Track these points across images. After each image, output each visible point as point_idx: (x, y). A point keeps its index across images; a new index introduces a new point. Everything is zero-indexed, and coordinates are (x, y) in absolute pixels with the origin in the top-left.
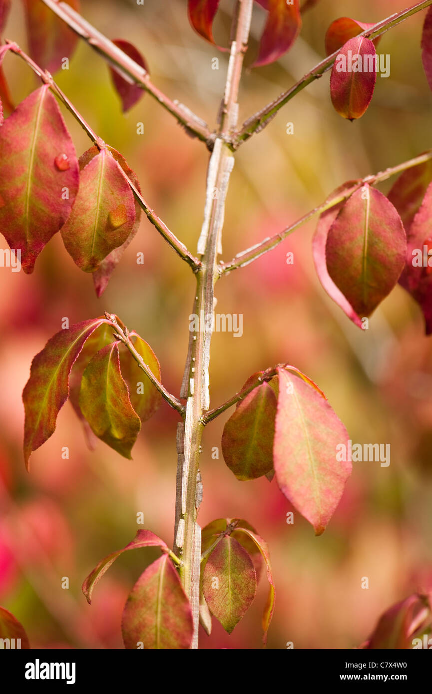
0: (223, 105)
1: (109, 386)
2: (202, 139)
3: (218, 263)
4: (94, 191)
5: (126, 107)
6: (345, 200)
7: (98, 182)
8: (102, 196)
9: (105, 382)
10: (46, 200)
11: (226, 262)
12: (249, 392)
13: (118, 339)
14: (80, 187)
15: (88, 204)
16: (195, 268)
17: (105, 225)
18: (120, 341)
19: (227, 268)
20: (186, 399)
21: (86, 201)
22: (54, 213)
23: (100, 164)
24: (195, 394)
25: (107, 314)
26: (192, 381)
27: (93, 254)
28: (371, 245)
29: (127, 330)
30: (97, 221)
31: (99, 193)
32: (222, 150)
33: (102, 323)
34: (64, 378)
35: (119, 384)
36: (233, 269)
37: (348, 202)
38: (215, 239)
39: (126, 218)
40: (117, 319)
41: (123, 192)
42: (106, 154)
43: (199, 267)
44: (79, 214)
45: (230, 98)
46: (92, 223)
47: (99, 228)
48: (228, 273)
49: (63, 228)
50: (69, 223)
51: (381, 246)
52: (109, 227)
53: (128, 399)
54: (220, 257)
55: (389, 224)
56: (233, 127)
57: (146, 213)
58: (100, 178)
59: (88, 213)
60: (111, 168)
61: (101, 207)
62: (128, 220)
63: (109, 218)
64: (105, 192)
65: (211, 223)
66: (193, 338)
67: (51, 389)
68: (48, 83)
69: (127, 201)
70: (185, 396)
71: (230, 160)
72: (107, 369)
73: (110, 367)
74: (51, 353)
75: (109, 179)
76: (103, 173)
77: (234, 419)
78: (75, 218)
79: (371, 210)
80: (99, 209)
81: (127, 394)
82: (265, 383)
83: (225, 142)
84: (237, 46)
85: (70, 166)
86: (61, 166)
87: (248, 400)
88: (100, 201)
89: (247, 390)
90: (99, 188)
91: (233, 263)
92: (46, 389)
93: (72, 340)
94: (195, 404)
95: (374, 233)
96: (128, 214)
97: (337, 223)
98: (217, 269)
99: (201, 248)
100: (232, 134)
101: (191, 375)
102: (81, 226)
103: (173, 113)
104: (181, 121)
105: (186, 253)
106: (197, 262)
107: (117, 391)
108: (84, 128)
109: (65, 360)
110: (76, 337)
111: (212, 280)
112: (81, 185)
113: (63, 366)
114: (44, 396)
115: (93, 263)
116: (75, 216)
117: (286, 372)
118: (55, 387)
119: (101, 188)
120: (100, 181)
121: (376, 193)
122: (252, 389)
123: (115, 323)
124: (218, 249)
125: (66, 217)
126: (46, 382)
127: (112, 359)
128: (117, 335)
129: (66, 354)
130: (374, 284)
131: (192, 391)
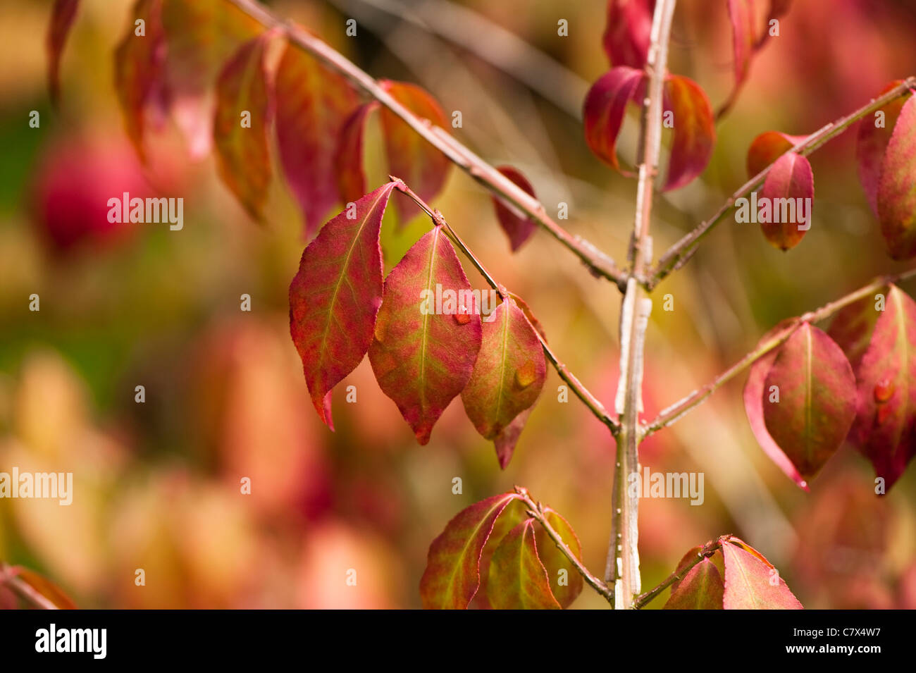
0: (634, 239)
1: (523, 573)
2: (611, 279)
3: (640, 423)
4: (499, 346)
5: (515, 246)
6: (783, 343)
7: (502, 335)
8: (507, 352)
9: (518, 567)
10: (444, 359)
11: (649, 421)
12: (688, 570)
13: (531, 516)
14: (483, 342)
15: (492, 361)
16: (614, 430)
17: (511, 384)
18: (532, 520)
19: (651, 429)
20: (613, 582)
21: (490, 357)
22: (453, 374)
23: (504, 314)
24: (623, 576)
25: (518, 488)
26: (619, 561)
27: (497, 420)
28: (816, 394)
29: (541, 506)
30: (502, 381)
31: (504, 347)
32: (637, 292)
33: (512, 499)
34: (472, 564)
35: (537, 569)
36: (657, 429)
37: (787, 344)
38: (635, 395)
39: (535, 376)
40: (528, 493)
41: (532, 346)
42: (509, 303)
43: (619, 428)
44: (482, 374)
45: (642, 231)
46: (496, 383)
47: (505, 390)
48: (652, 433)
49: (464, 391)
50: (470, 384)
51: (826, 394)
52: (517, 387)
53: (547, 585)
54: (641, 416)
55: (836, 368)
56: (647, 265)
57: (557, 368)
58: (505, 330)
59: (492, 372)
60: (517, 318)
61: (506, 364)
62: (537, 377)
63: (516, 377)
64: (510, 346)
65: (629, 376)
66: (617, 512)
67: (457, 578)
68: (440, 225)
69: (536, 356)
70: (612, 579)
71: (647, 304)
72: (520, 552)
73: (524, 549)
74: (453, 536)
75: (515, 332)
76: (508, 325)
77: (672, 602)
78: (478, 379)
79: (814, 353)
80: (504, 367)
81: (546, 580)
82: (706, 559)
83: (639, 283)
84: (647, 170)
85: (471, 318)
86: (460, 319)
87: (688, 580)
88: (504, 358)
89: (686, 568)
90: (504, 342)
91: (657, 423)
92: (450, 579)
93: (478, 520)
94: (624, 587)
95: (819, 379)
96: (537, 371)
97: (775, 370)
98: (641, 431)
99: (620, 407)
100: (646, 273)
101: (618, 554)
102: (485, 387)
103: (576, 251)
104: (585, 260)
105: (605, 413)
106: (616, 423)
107: (534, 577)
108: (483, 274)
109: (472, 544)
110: (483, 517)
111: (634, 443)
112: (484, 340)
113: (469, 551)
114: (447, 587)
115: (497, 430)
116: (477, 376)
117: (730, 545)
118: (461, 575)
119: (506, 342)
120: (504, 334)
121: (817, 333)
122: (692, 567)
123: (526, 497)
124: (639, 406)
125: (468, 377)
126: (449, 569)
127: (526, 540)
128: (531, 512)
129: (472, 537)
130: (820, 439)
131: (620, 573)
